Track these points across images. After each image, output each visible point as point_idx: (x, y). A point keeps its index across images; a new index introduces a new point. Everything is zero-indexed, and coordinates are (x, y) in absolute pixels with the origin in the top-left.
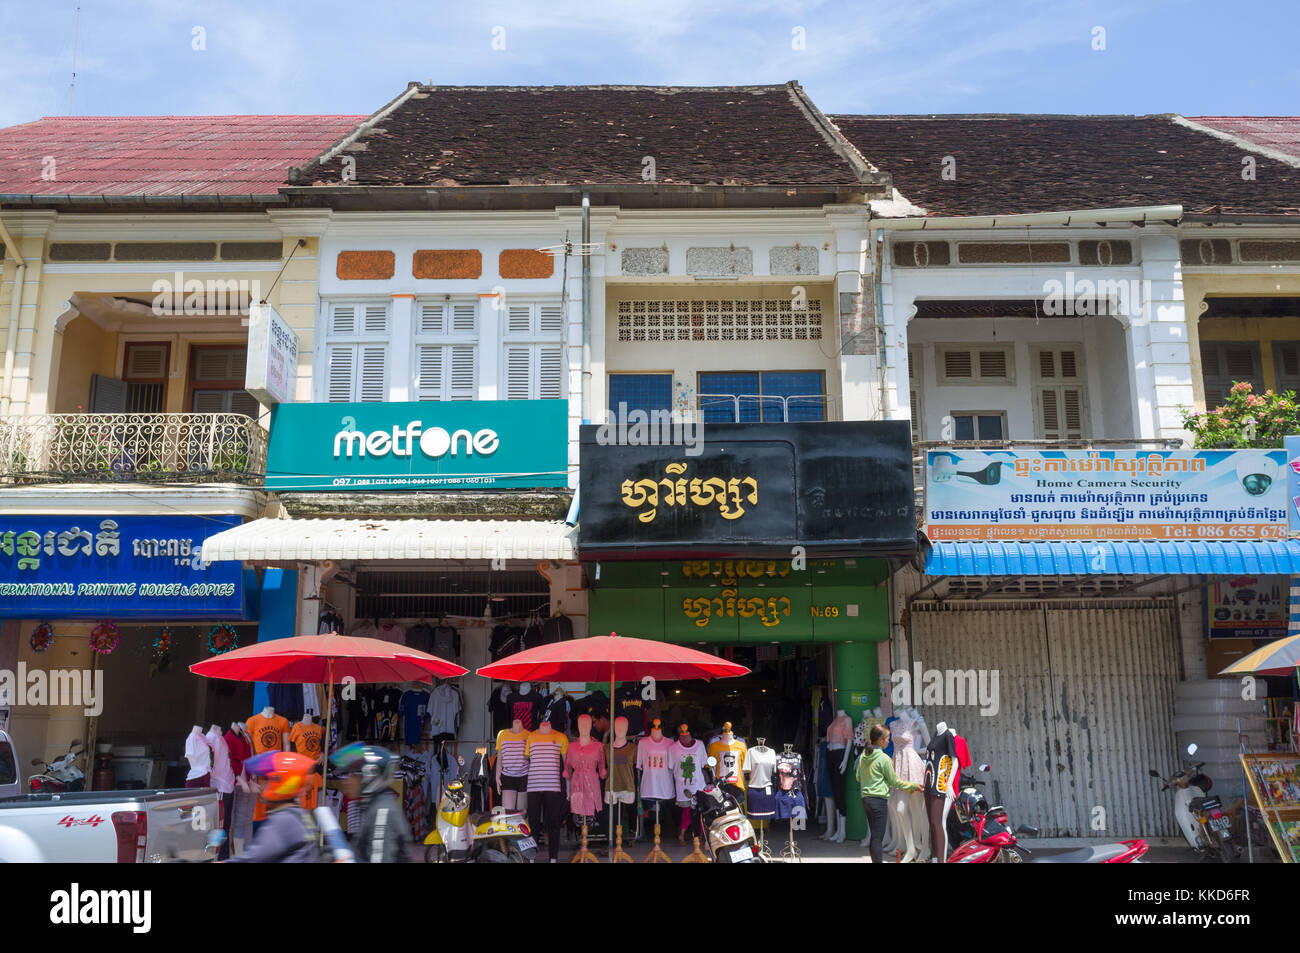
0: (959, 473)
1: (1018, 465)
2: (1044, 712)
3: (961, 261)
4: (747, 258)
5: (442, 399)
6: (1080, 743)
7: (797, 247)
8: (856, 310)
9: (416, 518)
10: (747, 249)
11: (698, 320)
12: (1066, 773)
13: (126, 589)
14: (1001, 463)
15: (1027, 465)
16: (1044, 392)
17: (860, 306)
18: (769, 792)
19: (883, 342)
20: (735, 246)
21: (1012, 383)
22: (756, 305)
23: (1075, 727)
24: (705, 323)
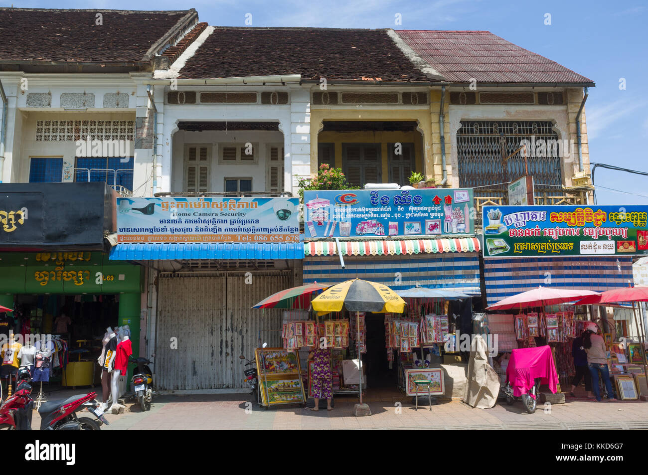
0: (133, 209)
1: (163, 205)
2: (221, 327)
3: (201, 101)
4: (92, 99)
6: (237, 343)
7: (118, 94)
8: (145, 126)
10: (92, 94)
11: (78, 130)
12: (230, 357)
14: (154, 204)
15: (167, 205)
17: (147, 124)
18: (30, 368)
19: (155, 142)
20: (86, 92)
21: (256, 163)
22: (108, 123)
23: (236, 335)
24: (81, 132)
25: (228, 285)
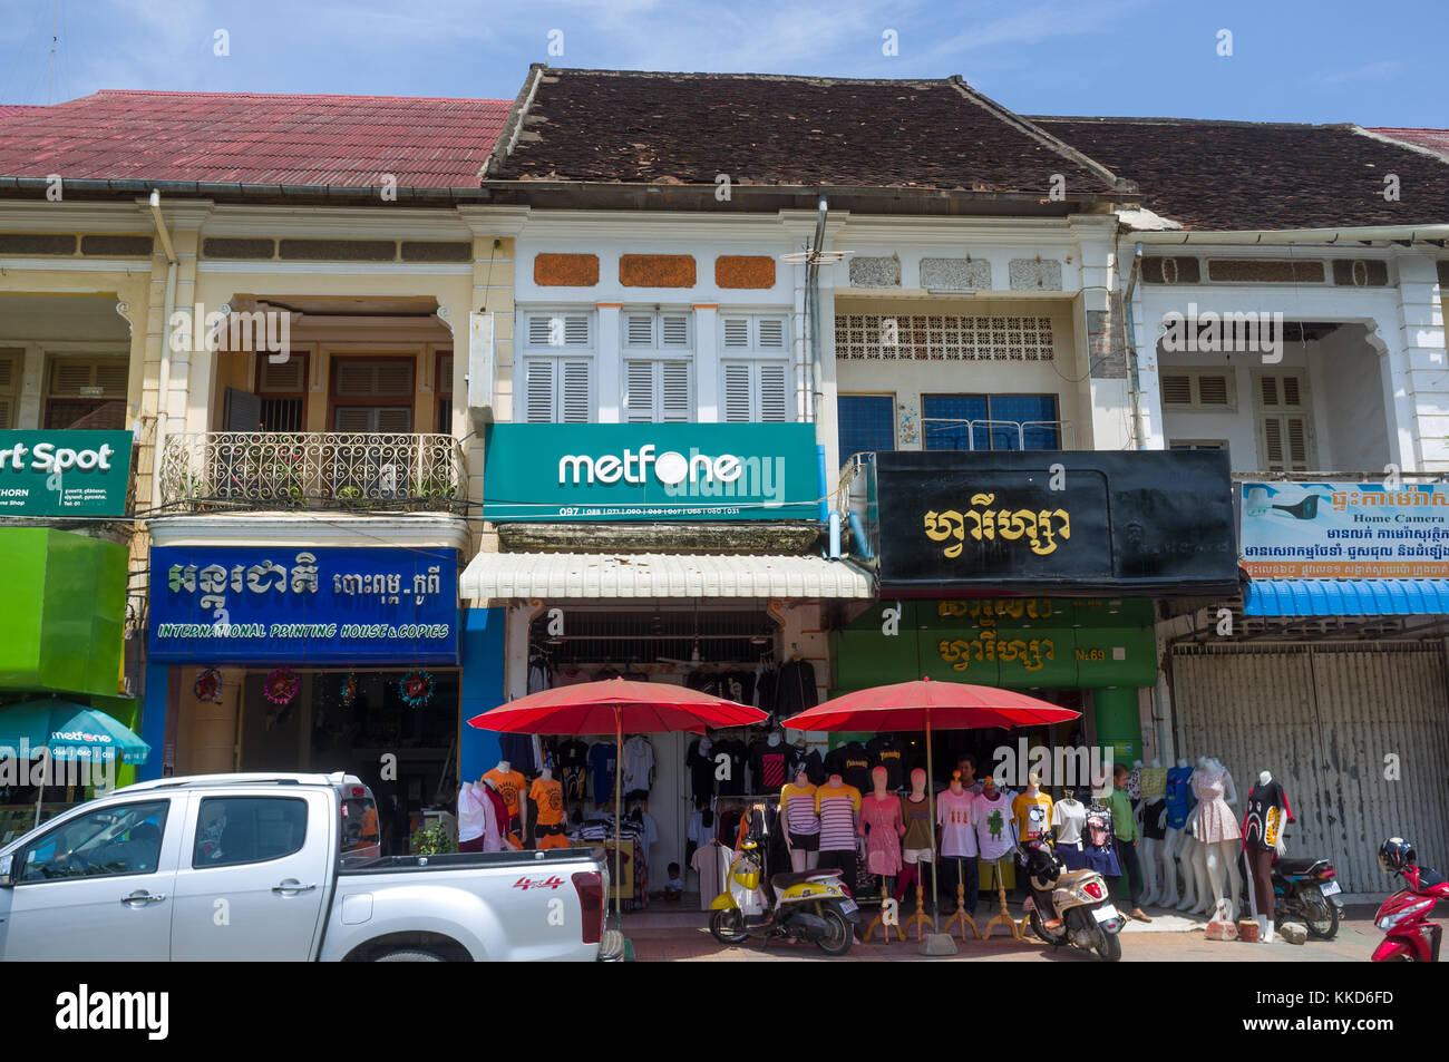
0: (1274, 507)
1: (1335, 498)
2: (1314, 762)
3: (1212, 279)
4: (985, 271)
5: (654, 421)
6: (1350, 794)
7: (1038, 260)
8: (1105, 330)
9: (652, 552)
10: (984, 260)
11: (920, 338)
12: (1337, 826)
13: (328, 630)
14: (1318, 496)
15: (1344, 498)
16: (1267, 420)
17: (1108, 325)
18: (1080, 848)
19: (1135, 365)
20: (972, 257)
21: (1234, 411)
22: (983, 322)
23: (1345, 777)
24: (928, 341)
25: (1317, 671)
